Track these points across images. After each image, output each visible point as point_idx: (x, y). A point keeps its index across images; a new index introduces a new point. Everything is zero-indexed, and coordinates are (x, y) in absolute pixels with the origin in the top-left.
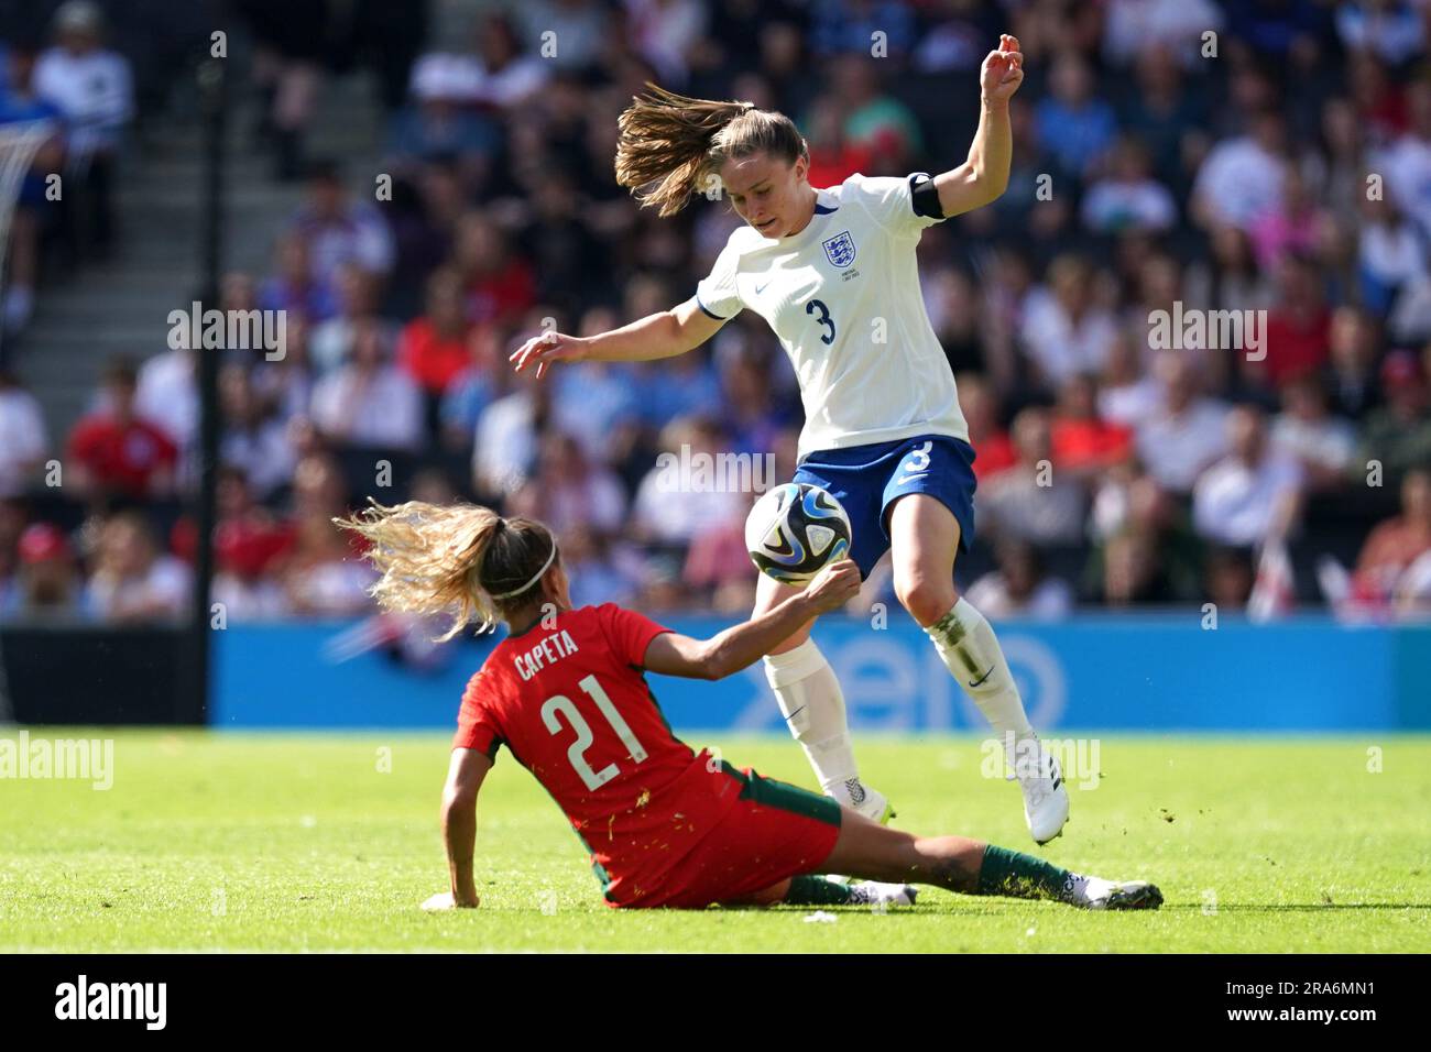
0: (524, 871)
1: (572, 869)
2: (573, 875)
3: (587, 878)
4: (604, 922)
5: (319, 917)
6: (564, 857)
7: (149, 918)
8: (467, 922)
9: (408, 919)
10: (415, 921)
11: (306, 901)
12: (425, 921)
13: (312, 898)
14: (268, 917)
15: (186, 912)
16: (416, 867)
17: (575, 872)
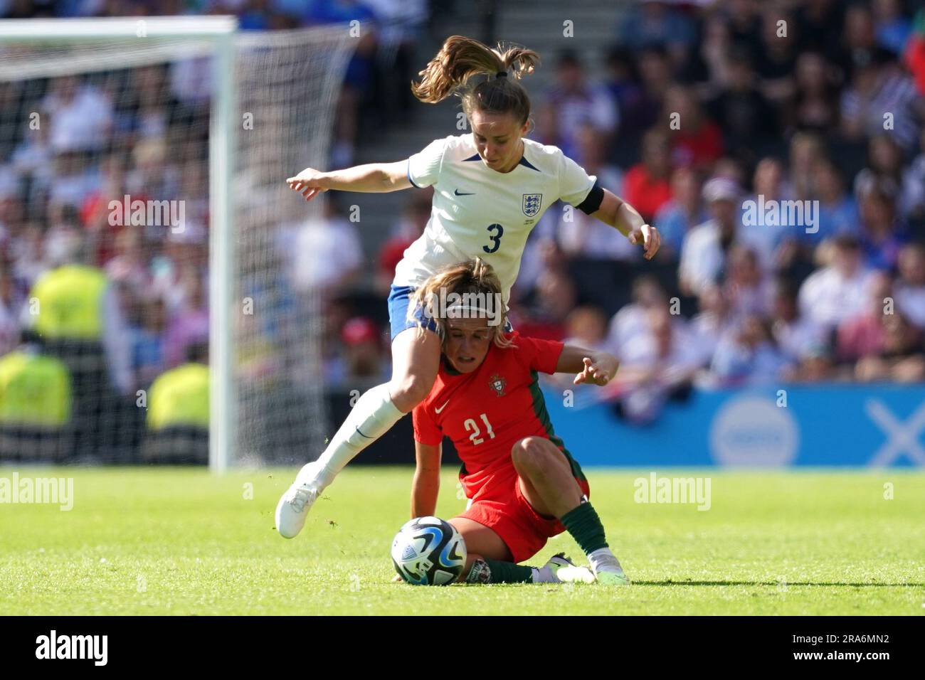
0: (712, 571)
1: (747, 570)
2: (748, 574)
3: (758, 576)
4: (771, 608)
5: (561, 605)
6: (741, 560)
7: (437, 606)
8: (670, 608)
9: (626, 606)
10: (632, 607)
11: (551, 592)
12: (640, 607)
13: (556, 590)
14: (523, 605)
15: (463, 601)
16: (633, 568)
17: (749, 571)
